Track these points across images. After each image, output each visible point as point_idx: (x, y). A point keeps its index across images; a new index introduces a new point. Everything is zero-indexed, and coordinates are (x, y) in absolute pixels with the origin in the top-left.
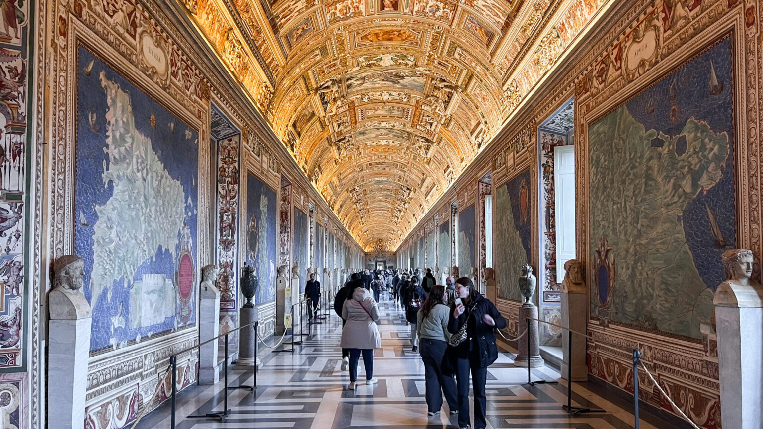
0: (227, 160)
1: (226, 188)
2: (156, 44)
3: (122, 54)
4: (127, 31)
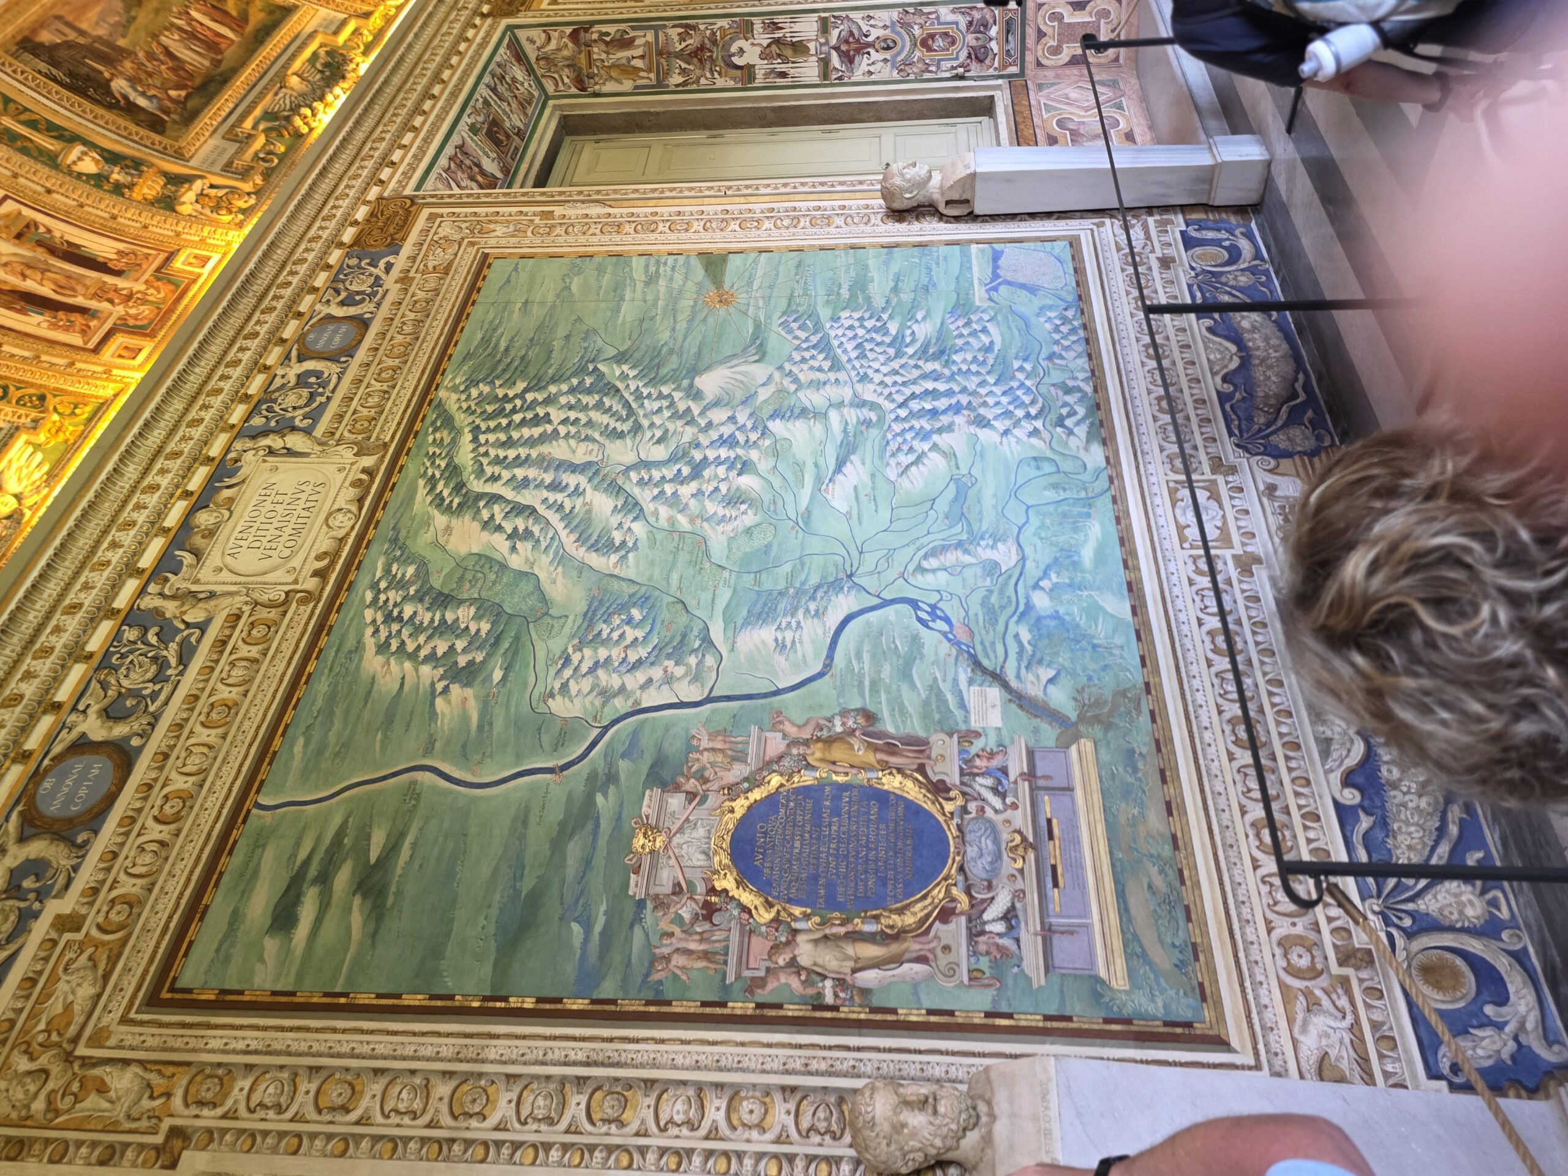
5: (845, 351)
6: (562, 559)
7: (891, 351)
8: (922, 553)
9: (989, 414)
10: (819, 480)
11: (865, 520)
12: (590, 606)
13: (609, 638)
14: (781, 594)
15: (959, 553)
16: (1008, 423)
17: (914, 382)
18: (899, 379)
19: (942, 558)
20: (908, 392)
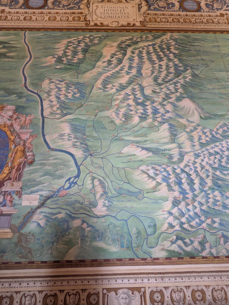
5: (213, 148)
6: (100, 74)
7: (216, 166)
8: (102, 179)
9: (182, 206)
10: (138, 142)
11: (118, 159)
12: (82, 83)
13: (69, 90)
14: (84, 134)
15: (101, 192)
16: (177, 214)
17: (198, 175)
18: (199, 169)
19: (99, 186)
20: (191, 172)
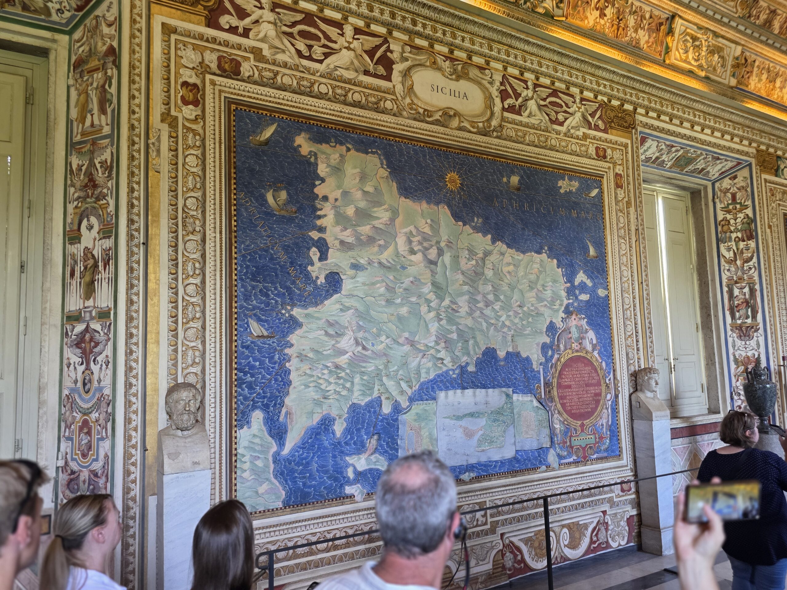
0: (731, 207)
1: (735, 248)
2: (454, 77)
3: (356, 104)
4: (366, 73)
